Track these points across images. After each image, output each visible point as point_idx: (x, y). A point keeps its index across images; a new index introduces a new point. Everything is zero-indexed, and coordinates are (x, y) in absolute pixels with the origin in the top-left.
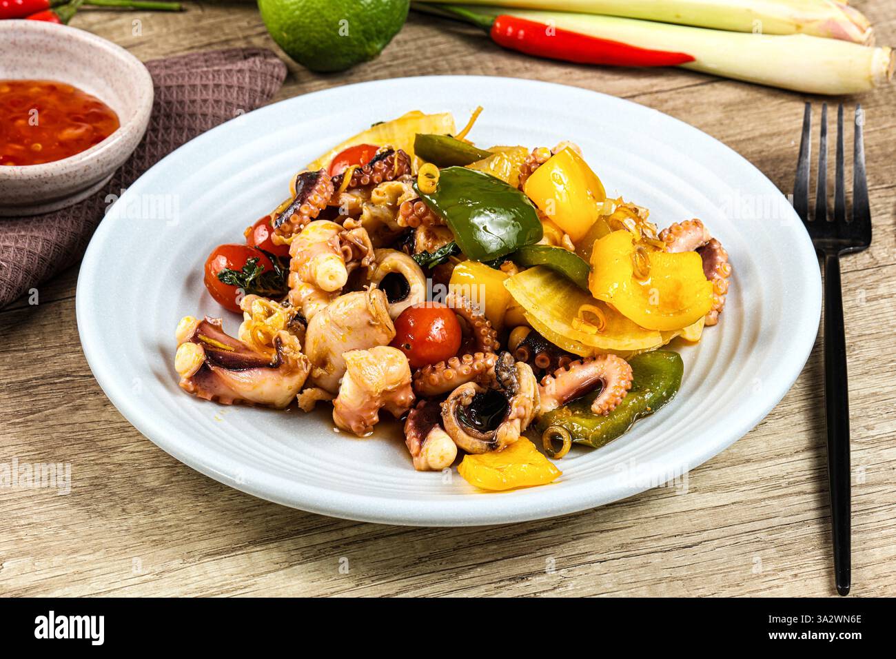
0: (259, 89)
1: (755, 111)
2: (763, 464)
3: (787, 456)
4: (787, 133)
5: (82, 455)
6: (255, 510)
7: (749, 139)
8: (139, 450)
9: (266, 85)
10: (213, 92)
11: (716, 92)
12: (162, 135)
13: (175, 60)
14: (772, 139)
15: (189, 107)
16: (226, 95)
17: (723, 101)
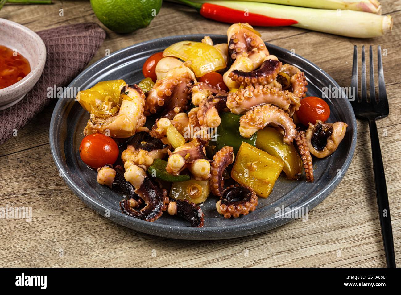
0: (94, 45)
1: (328, 47)
2: (350, 229)
3: (360, 224)
4: (344, 58)
5: (25, 236)
6: (110, 261)
7: (326, 61)
8: (52, 232)
9: (97, 43)
10: (73, 47)
11: (309, 38)
12: (50, 70)
13: (52, 31)
14: (337, 61)
15: (62, 56)
16: (79, 49)
17: (312, 42)
